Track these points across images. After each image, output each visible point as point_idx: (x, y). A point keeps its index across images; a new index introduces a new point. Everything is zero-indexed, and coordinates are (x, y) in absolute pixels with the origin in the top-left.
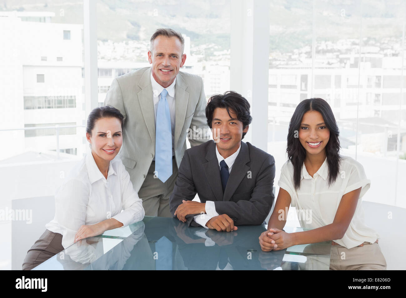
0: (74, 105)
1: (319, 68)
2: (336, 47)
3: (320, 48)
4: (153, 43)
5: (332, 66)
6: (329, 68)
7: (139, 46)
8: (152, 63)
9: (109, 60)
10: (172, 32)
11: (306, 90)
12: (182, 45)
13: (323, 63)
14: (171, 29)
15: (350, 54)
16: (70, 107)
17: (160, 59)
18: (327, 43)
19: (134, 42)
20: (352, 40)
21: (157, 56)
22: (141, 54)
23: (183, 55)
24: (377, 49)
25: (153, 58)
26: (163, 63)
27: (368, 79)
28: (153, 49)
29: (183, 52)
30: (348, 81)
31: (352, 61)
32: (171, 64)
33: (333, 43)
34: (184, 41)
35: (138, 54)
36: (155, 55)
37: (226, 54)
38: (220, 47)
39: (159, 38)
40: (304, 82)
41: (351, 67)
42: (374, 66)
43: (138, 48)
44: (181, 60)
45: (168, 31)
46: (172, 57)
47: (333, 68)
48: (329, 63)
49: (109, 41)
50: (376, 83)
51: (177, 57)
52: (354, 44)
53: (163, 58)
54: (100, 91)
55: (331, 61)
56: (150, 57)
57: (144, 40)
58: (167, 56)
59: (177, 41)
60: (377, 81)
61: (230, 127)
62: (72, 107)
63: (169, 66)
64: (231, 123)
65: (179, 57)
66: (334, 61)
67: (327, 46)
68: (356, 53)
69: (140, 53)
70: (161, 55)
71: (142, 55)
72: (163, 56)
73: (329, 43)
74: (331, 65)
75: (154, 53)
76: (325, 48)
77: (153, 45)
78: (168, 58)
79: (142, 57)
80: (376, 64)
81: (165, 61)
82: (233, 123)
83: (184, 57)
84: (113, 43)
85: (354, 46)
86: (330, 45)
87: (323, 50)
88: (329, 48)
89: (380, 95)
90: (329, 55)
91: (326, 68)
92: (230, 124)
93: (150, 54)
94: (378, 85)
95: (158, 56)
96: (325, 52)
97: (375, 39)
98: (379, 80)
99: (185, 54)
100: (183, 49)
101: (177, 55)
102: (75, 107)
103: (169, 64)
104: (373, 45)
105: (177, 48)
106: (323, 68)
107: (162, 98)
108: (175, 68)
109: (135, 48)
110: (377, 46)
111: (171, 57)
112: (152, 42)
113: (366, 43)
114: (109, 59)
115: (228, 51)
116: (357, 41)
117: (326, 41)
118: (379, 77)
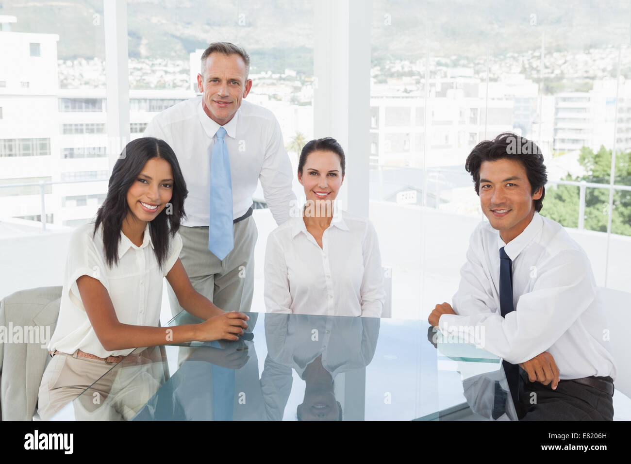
0: (48, 151)
1: (393, 97)
2: (415, 68)
3: (394, 70)
4: (206, 62)
5: (411, 94)
6: (407, 97)
7: (139, 66)
8: (203, 91)
9: (96, 86)
10: (233, 48)
11: (377, 128)
12: (246, 67)
13: (398, 90)
14: (231, 42)
15: (434, 78)
16: (41, 154)
17: (214, 85)
18: (403, 63)
19: (132, 61)
20: (437, 59)
21: (210, 81)
22: (143, 78)
23: (247, 81)
24: (469, 72)
25: (204, 84)
26: (219, 91)
27: (461, 112)
28: (205, 71)
29: (247, 76)
30: (433, 115)
31: (439, 89)
32: (230, 94)
33: (411, 63)
34: (249, 60)
35: (138, 78)
36: (207, 80)
37: (264, 78)
38: (255, 68)
39: (213, 57)
40: (374, 117)
41: (436, 96)
42: (468, 95)
43: (138, 70)
44: (244, 88)
45: (226, 46)
46: (232, 83)
47: (412, 97)
48: (406, 91)
49: (96, 59)
50: (471, 118)
51: (238, 84)
52: (439, 64)
53: (218, 84)
54: (84, 130)
55: (409, 88)
56: (200, 83)
57: (147, 58)
58: (224, 82)
59: (240, 61)
60: (472, 116)
61: (507, 191)
62: (45, 154)
63: (227, 96)
64: (508, 185)
65: (241, 83)
66: (414, 88)
67: (403, 68)
68: (442, 77)
69: (141, 76)
70: (216, 80)
71: (144, 80)
72: (219, 82)
73: (407, 63)
74: (409, 93)
75: (207, 76)
76: (400, 69)
77: (205, 65)
78: (226, 86)
79: (145, 82)
80: (470, 92)
81: (222, 90)
82: (511, 185)
83: (249, 83)
84: (102, 63)
85: (439, 68)
86: (407, 66)
87: (398, 71)
88: (406, 69)
89: (476, 134)
90: (406, 79)
91: (403, 97)
92: (506, 186)
93: (201, 79)
94: (474, 120)
95: (212, 82)
96: (400, 75)
97: (467, 58)
98: (474, 114)
99: (250, 80)
100: (247, 72)
101: (239, 81)
102: (50, 154)
103: (227, 94)
104: (464, 66)
105: (239, 71)
106: (399, 97)
107: (218, 140)
108: (235, 100)
109: (134, 68)
110: (470, 67)
111: (230, 83)
112: (204, 61)
113: (455, 64)
114: (96, 84)
115: (266, 73)
116: (443, 61)
117: (401, 60)
118: (474, 110)
